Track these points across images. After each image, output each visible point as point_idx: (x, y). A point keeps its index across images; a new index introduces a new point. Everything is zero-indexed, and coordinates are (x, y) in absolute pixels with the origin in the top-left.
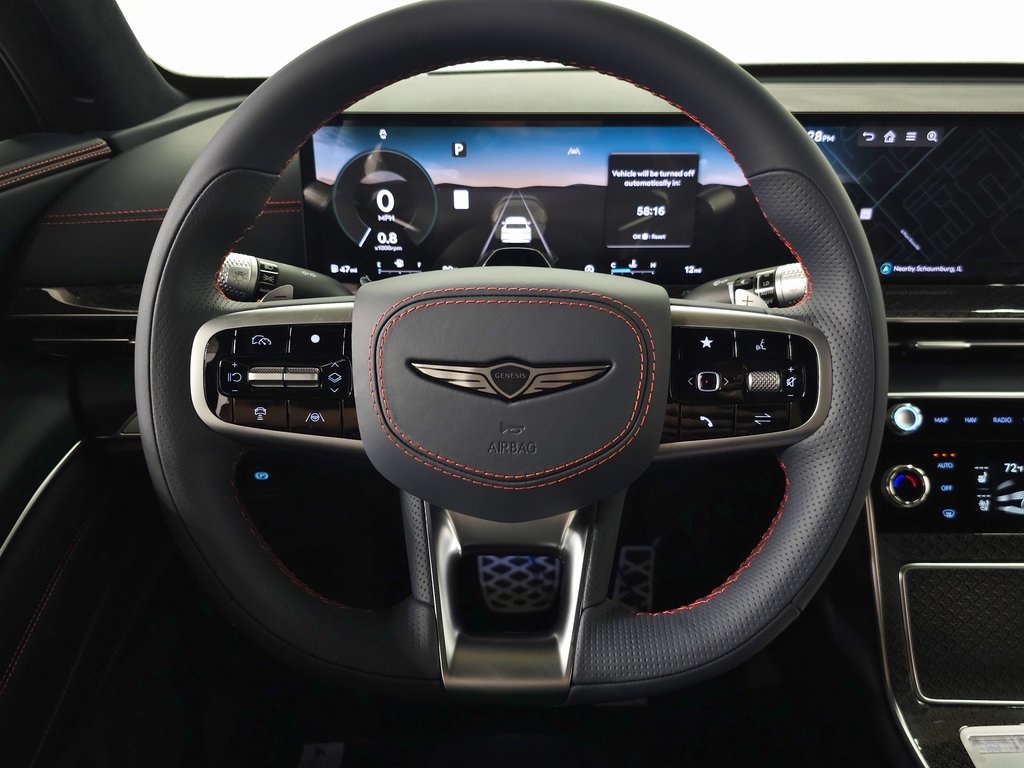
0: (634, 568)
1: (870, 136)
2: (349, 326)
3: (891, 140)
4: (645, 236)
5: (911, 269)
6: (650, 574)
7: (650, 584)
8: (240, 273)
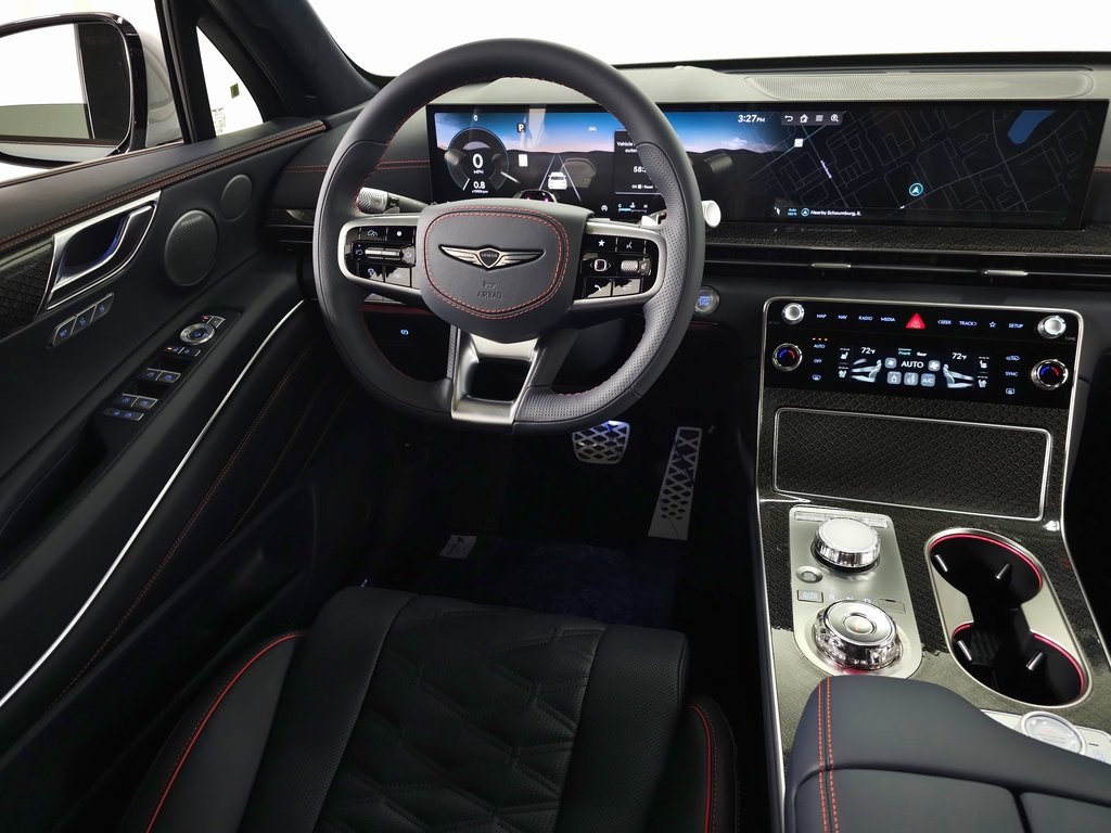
0: (685, 442)
1: (790, 118)
2: (416, 227)
3: (805, 121)
4: (640, 187)
5: (823, 213)
6: (697, 448)
7: (696, 454)
8: (378, 201)
